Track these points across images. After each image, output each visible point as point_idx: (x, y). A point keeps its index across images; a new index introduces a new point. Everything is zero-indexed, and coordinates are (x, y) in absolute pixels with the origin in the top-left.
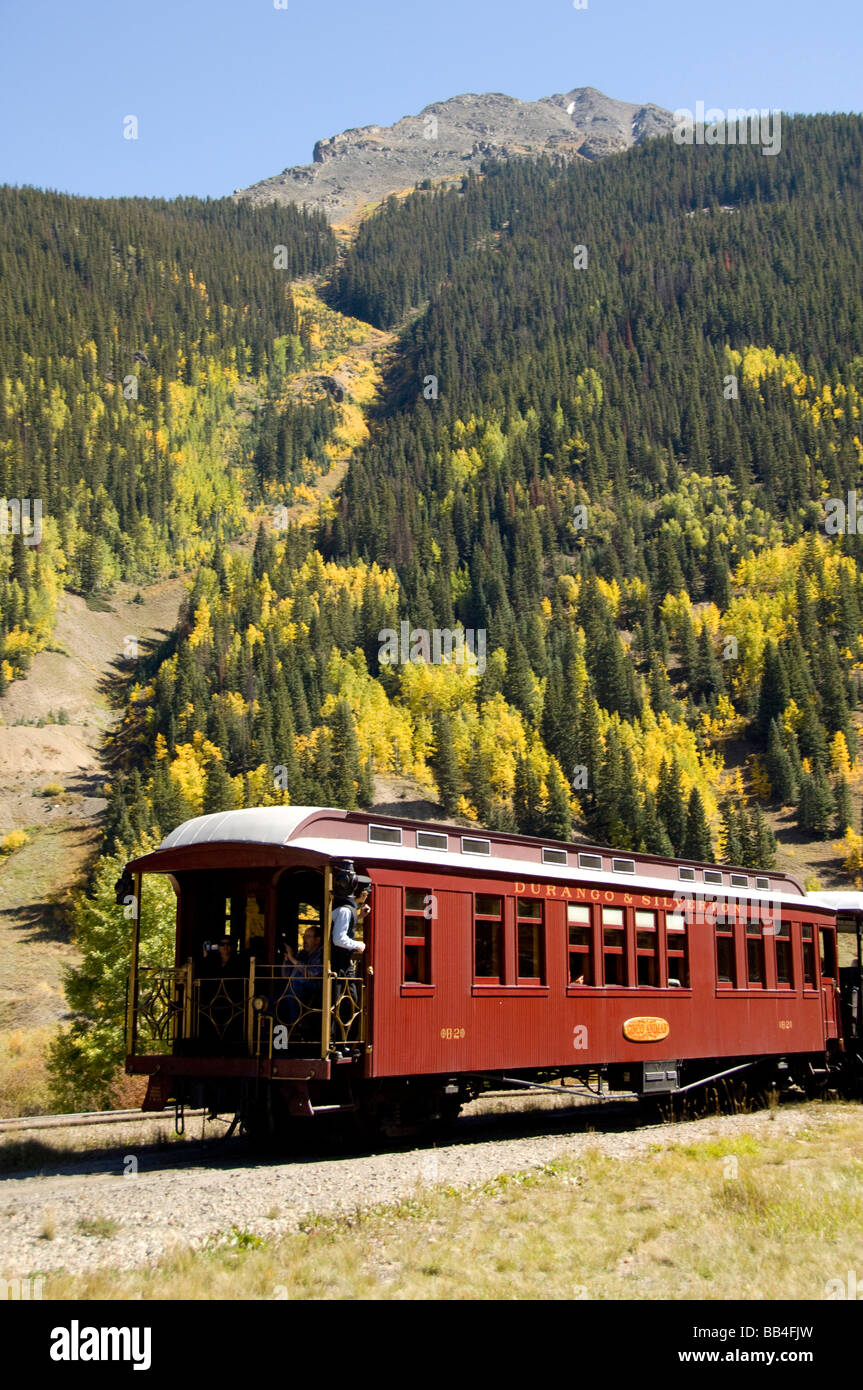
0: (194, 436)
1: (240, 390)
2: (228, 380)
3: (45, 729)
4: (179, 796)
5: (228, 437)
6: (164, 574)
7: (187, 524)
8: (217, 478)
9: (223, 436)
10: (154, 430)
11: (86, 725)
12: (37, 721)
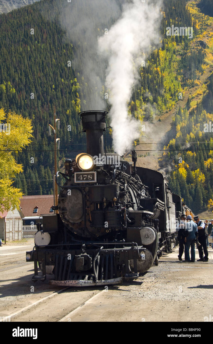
0: (167, 67)
1: (177, 48)
2: (173, 45)
3: (146, 158)
4: (181, 176)
5: (175, 65)
6: (164, 111)
7: (168, 96)
8: (174, 81)
9: (174, 65)
10: (157, 67)
11: (154, 155)
12: (144, 155)
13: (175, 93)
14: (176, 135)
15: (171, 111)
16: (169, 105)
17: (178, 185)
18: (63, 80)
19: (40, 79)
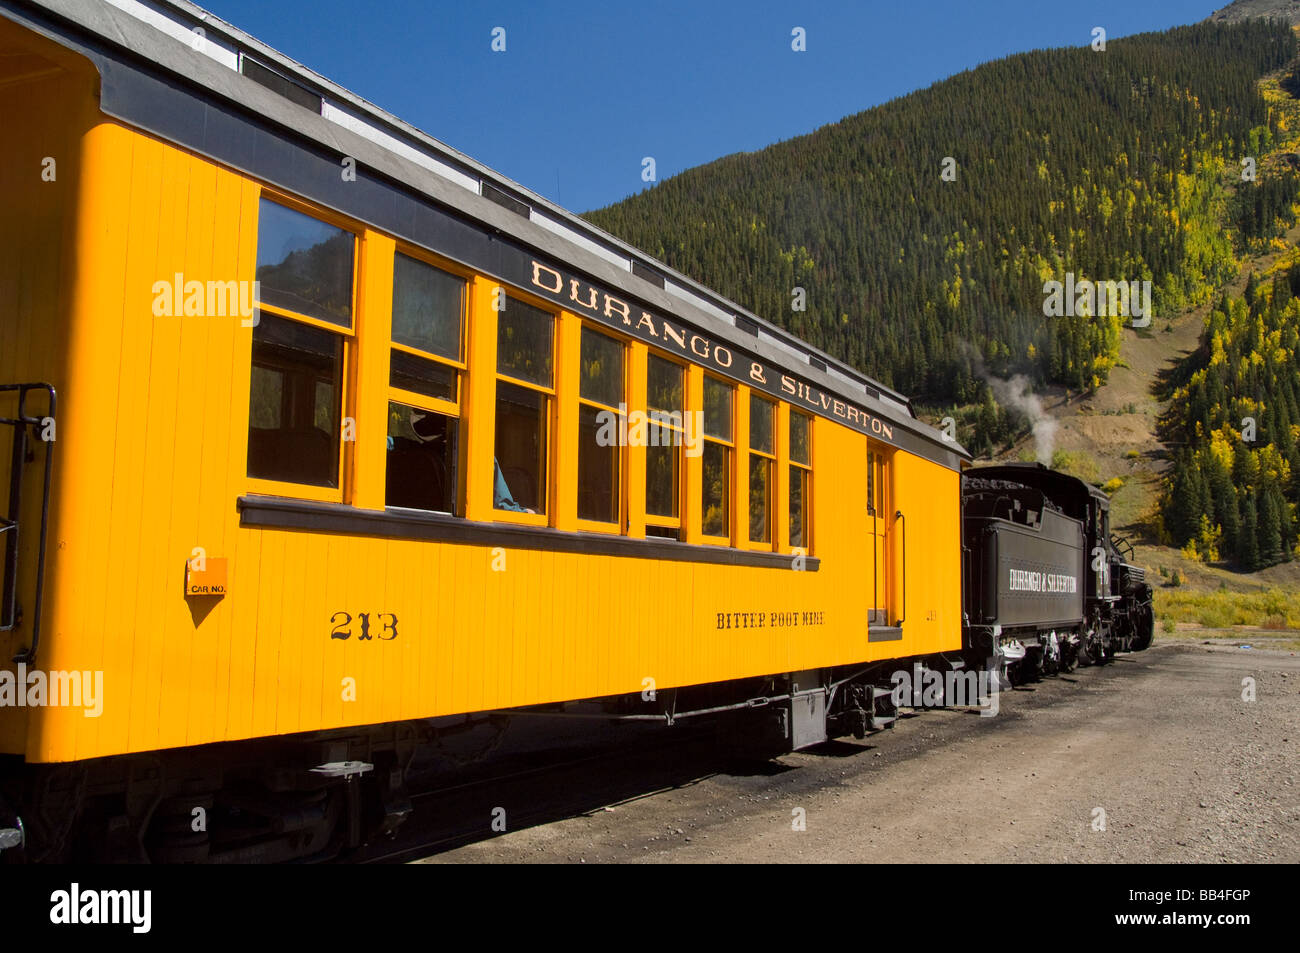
0: (1196, 210)
1: (1226, 171)
2: (1216, 165)
3: (1122, 417)
4: (1218, 463)
5: (1219, 208)
6: (1183, 310)
7: (1196, 274)
8: (1214, 240)
9: (1215, 207)
10: (1169, 210)
11: (1145, 413)
12: (1116, 411)
13: (1214, 267)
14: (1210, 360)
15: (1202, 310)
16: (1197, 295)
17: (1207, 485)
18: (925, 238)
19: (872, 236)
